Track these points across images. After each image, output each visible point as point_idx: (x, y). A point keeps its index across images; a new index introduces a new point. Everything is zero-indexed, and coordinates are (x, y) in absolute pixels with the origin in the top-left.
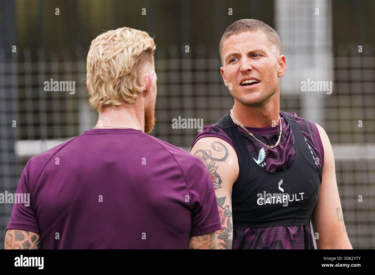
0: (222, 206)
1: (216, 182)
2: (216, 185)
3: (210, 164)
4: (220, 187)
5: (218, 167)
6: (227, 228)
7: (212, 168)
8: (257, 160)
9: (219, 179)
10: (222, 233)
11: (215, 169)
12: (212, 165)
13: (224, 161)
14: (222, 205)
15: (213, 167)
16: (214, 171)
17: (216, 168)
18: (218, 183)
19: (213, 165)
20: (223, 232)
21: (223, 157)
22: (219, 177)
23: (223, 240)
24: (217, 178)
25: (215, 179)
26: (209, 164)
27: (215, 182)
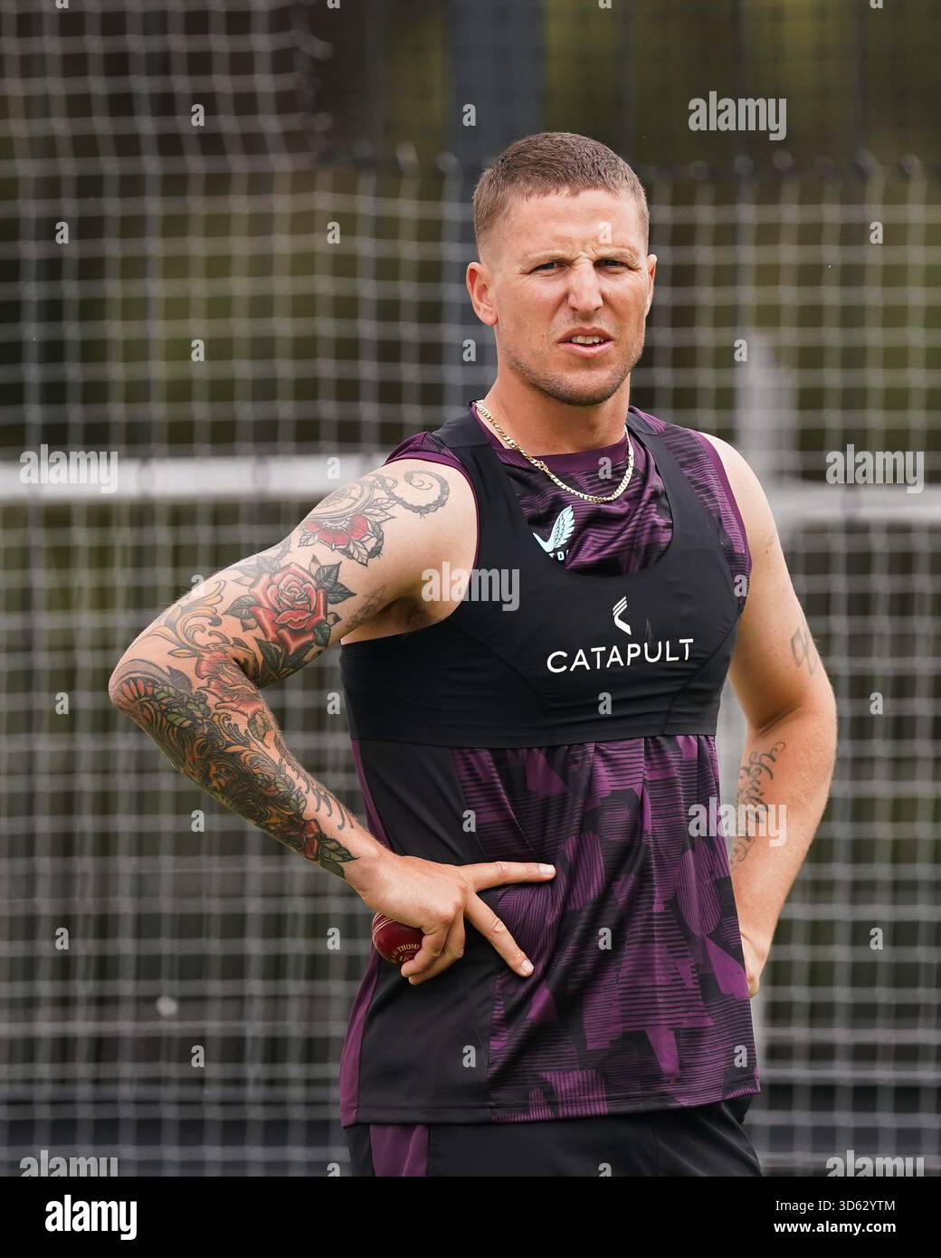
0: (329, 605)
1: (365, 544)
2: (360, 549)
3: (379, 501)
4: (364, 562)
5: (394, 517)
6: (291, 653)
7: (377, 512)
8: (546, 540)
9: (377, 543)
10: (273, 645)
11: (383, 519)
12: (382, 504)
13: (421, 513)
14: (332, 603)
15: (381, 510)
16: (378, 520)
17: (388, 516)
18: (369, 550)
19: (384, 507)
20: (277, 646)
21: (423, 505)
22: (381, 539)
23: (262, 657)
24: (374, 540)
25: (367, 537)
26: (376, 500)
27: (361, 543)
